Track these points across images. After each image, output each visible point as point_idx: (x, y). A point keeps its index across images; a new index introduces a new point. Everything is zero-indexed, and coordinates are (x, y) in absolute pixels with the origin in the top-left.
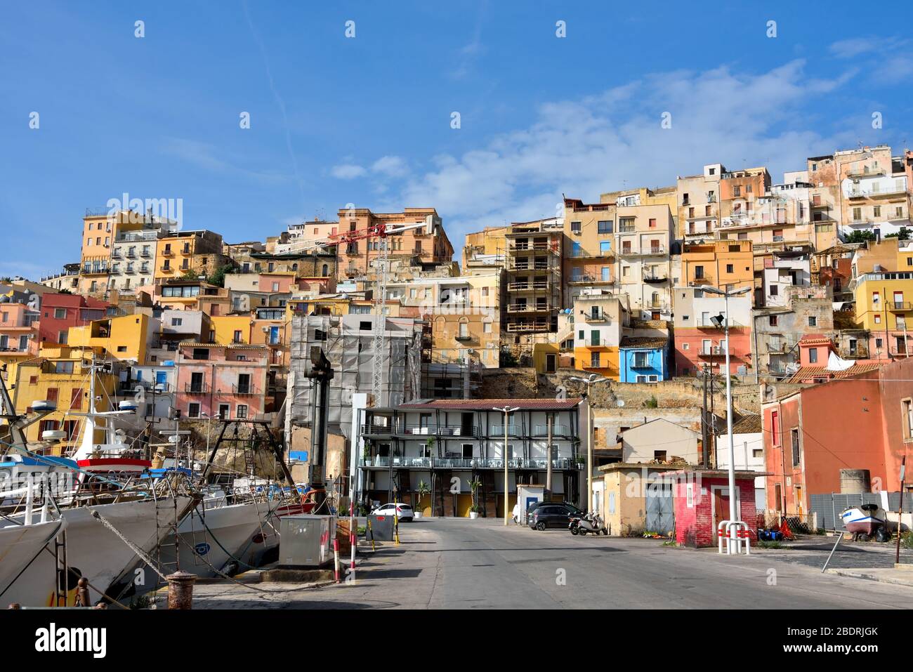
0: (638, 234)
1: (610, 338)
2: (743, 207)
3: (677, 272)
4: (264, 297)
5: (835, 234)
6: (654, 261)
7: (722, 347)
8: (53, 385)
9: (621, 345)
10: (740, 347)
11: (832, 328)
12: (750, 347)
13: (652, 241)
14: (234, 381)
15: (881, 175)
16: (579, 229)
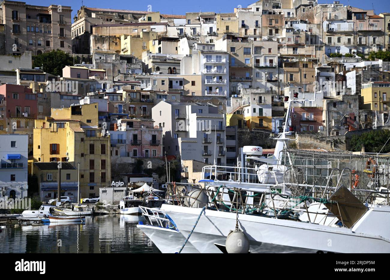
0: (263, 57)
1: (268, 112)
2: (274, 31)
3: (282, 77)
4: (82, 83)
5: (324, 52)
6: (271, 70)
7: (311, 117)
8: (92, 142)
9: (273, 116)
10: (318, 117)
11: (358, 108)
12: (324, 117)
13: (270, 60)
14: (150, 138)
15: (342, 21)
16: (234, 51)
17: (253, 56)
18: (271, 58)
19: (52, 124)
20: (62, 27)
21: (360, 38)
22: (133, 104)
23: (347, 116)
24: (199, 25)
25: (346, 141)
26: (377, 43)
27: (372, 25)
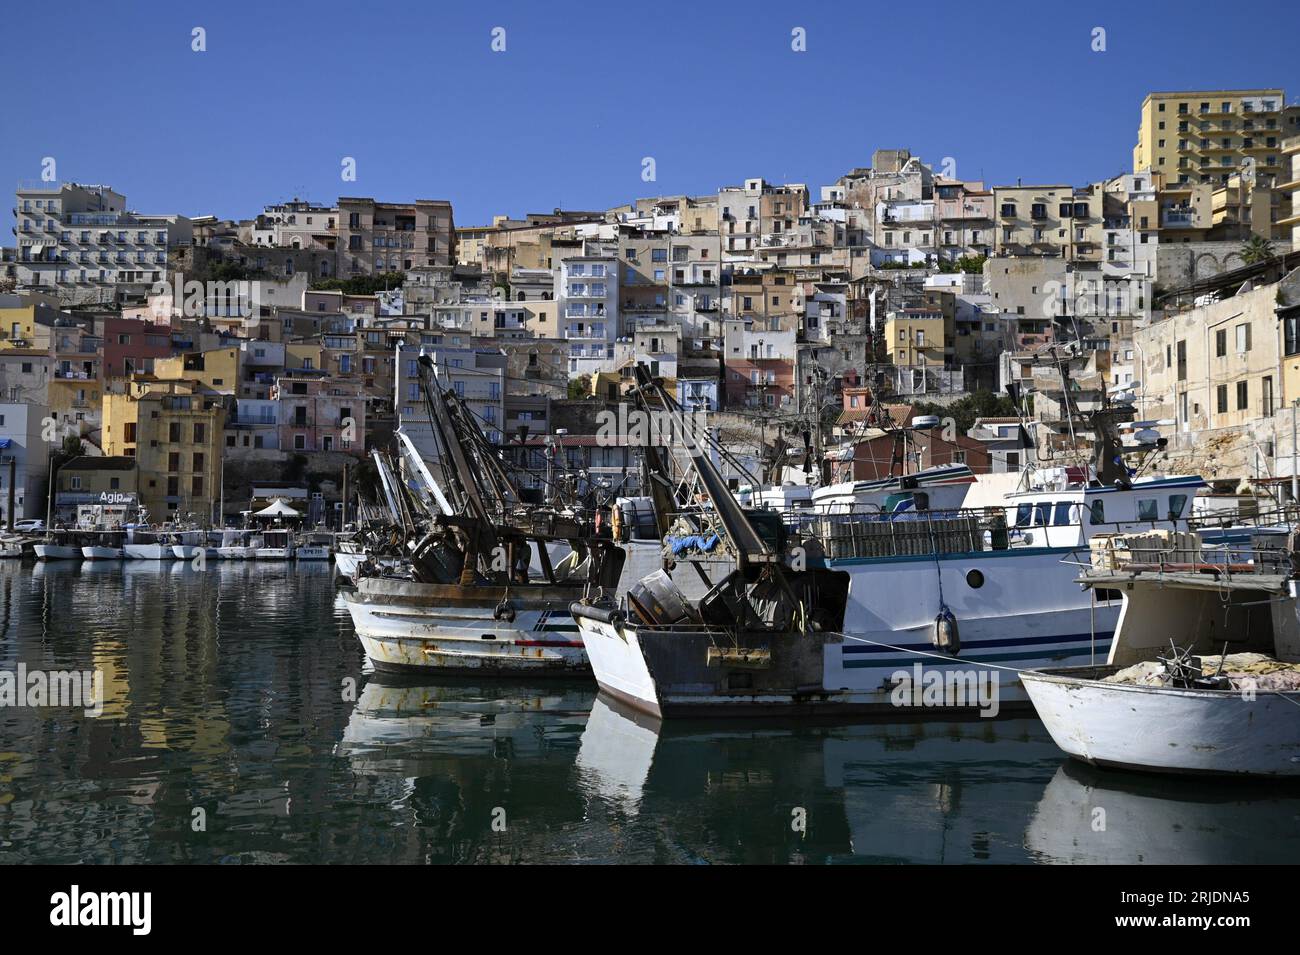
0: (691, 264)
1: (669, 369)
2: (783, 225)
3: (727, 303)
4: (316, 319)
5: (868, 259)
6: (704, 291)
7: (768, 379)
8: (175, 420)
9: (679, 375)
10: (783, 377)
11: (864, 361)
12: (793, 378)
13: (704, 271)
14: (336, 415)
15: (912, 202)
16: (634, 256)
17: (670, 264)
18: (706, 268)
20: (433, 236)
21: (947, 234)
22: (371, 354)
23: (837, 376)
24: (651, 220)
26: (980, 241)
27: (970, 208)
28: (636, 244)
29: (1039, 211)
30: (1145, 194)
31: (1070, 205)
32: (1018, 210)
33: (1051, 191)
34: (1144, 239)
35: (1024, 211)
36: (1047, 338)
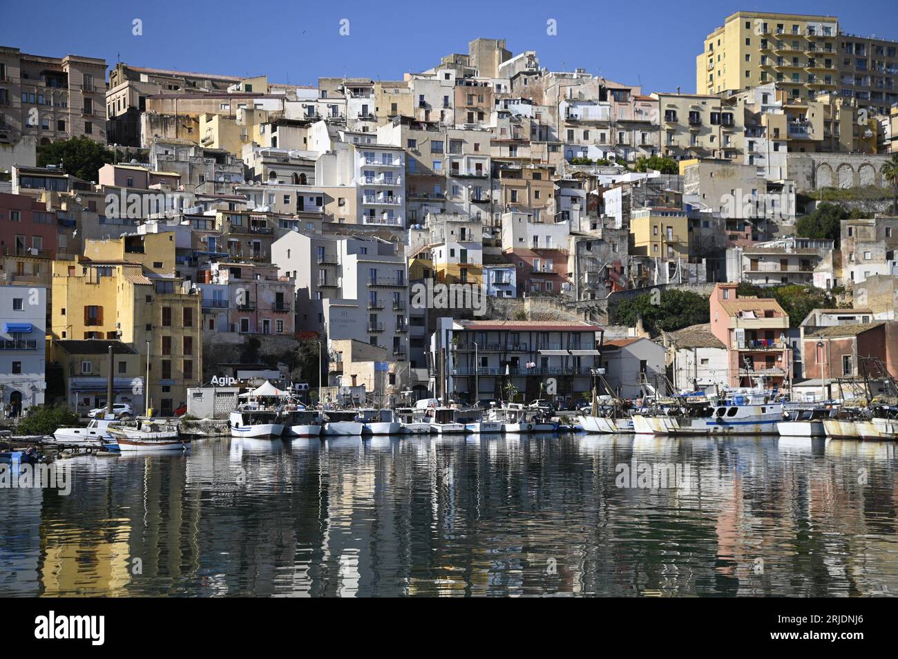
0: (465, 158)
1: (475, 257)
2: (475, 116)
3: (497, 195)
5: (562, 155)
6: (478, 183)
7: (548, 267)
8: (167, 305)
9: (484, 263)
10: (561, 266)
11: (627, 253)
12: (570, 266)
13: (477, 164)
14: (273, 299)
15: (590, 102)
16: (414, 146)
17: (446, 156)
18: (479, 161)
19: (89, 269)
20: (89, 96)
21: (620, 134)
22: (236, 237)
23: (609, 266)
24: (344, 101)
25: (608, 310)
26: (648, 143)
27: (639, 112)
28: (416, 134)
29: (694, 117)
30: (773, 108)
31: (719, 114)
32: (678, 115)
33: (704, 101)
34: (776, 149)
35: (683, 118)
36: (747, 235)
